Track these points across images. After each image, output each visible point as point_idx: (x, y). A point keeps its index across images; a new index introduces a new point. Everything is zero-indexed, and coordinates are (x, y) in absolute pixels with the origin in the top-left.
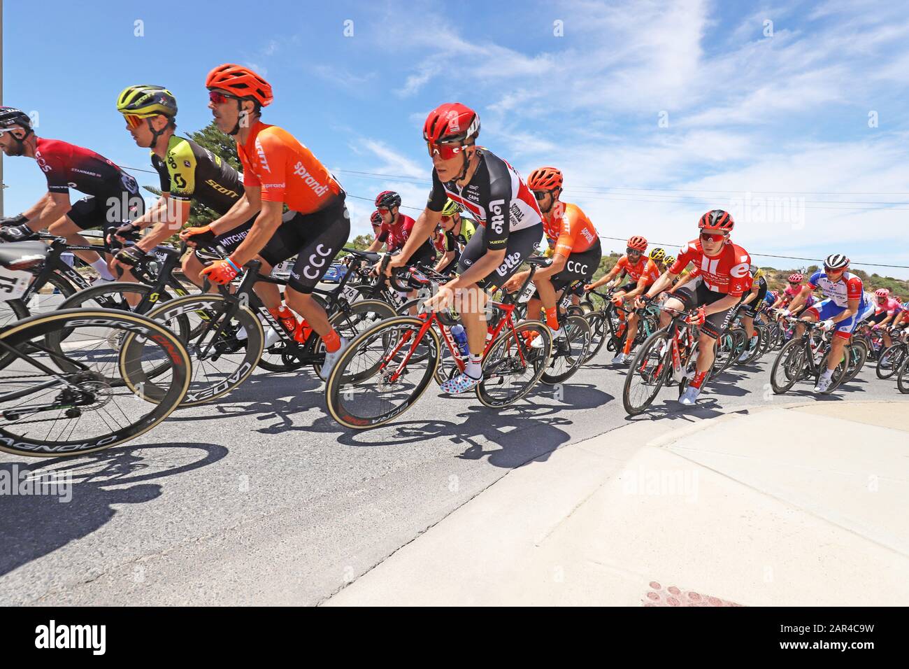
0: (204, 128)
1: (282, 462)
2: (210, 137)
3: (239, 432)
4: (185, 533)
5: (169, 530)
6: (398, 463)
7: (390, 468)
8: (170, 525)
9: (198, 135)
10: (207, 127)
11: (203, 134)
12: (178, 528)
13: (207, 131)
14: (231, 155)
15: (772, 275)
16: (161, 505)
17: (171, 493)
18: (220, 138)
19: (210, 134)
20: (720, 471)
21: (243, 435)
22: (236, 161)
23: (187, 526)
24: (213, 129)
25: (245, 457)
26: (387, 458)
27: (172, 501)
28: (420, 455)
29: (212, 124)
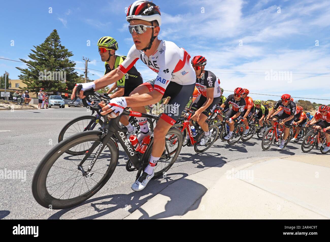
0: (41, 44)
1: (73, 182)
2: (44, 48)
3: (56, 169)
4: (34, 212)
5: (27, 211)
6: (122, 182)
7: (118, 184)
8: (27, 209)
9: (38, 47)
10: (42, 44)
11: (40, 47)
12: (31, 210)
13: (42, 45)
14: (52, 55)
15: (272, 103)
16: (23, 200)
17: (28, 195)
18: (48, 48)
19: (43, 46)
20: (255, 185)
21: (57, 170)
22: (54, 57)
23: (34, 209)
24: (45, 44)
25: (58, 180)
26: (117, 180)
27: (28, 199)
28: (130, 179)
29: (44, 42)
